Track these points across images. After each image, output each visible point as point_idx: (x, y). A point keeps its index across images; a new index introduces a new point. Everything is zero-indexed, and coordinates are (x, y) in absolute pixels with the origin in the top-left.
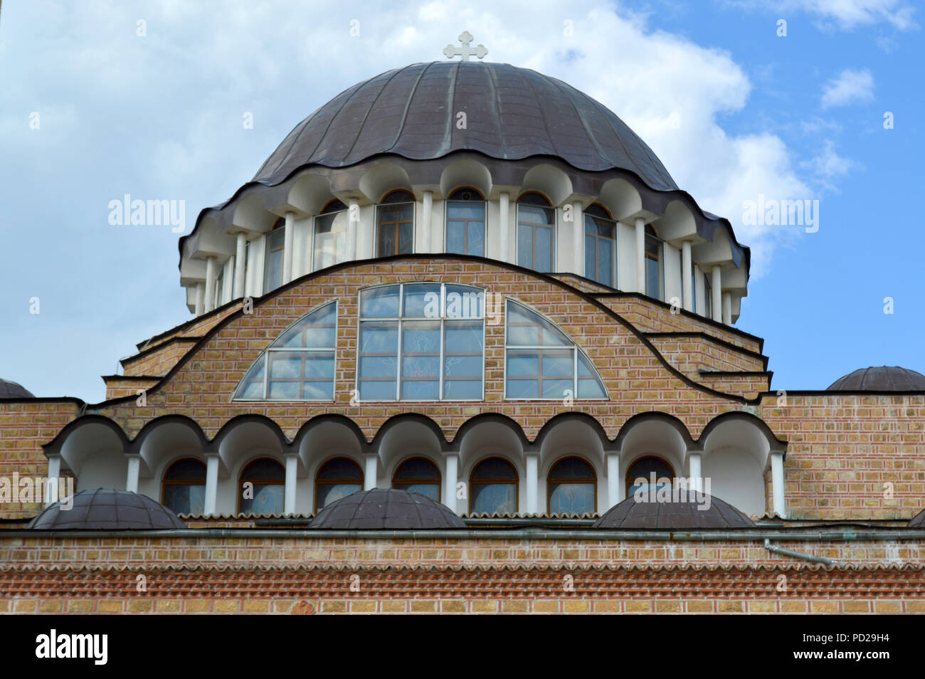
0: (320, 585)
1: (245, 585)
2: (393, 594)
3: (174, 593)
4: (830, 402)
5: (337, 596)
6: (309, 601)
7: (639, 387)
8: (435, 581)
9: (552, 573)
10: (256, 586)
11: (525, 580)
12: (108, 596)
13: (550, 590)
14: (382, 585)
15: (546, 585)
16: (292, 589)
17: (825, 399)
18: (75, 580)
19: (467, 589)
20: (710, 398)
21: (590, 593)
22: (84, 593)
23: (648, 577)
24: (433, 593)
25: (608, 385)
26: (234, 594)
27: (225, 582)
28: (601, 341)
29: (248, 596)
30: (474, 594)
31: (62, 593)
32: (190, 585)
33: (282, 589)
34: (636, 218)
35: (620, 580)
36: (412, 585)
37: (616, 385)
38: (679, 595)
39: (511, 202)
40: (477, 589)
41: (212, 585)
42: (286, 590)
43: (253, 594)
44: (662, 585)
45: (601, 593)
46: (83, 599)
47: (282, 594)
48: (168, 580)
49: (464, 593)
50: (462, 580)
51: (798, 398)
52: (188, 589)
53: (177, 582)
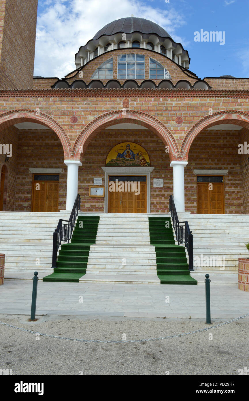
0: (130, 94)
1: (111, 94)
2: (149, 96)
3: (93, 96)
4: (219, 80)
5: (135, 97)
6: (127, 98)
7: (178, 77)
8: (160, 93)
9: (190, 91)
10: (114, 94)
11: (183, 93)
12: (76, 97)
13: (189, 96)
14: (146, 94)
15: (189, 94)
16: (123, 95)
17: (218, 79)
18: (67, 93)
19: (168, 95)
20: (193, 79)
21: (200, 97)
22: (69, 96)
23: (215, 93)
24: (160, 96)
25: (171, 76)
26: (108, 96)
27: (106, 93)
28: (170, 67)
29: (112, 97)
30: (170, 96)
31: (64, 96)
32: (97, 94)
33: (120, 95)
34: (171, 49)
35: (207, 93)
36: (154, 94)
37: (173, 76)
38: (222, 97)
39: (146, 44)
40: (171, 95)
41: (103, 94)
42: (121, 95)
43: (113, 96)
44: (218, 95)
45: (202, 97)
46: (69, 98)
47: (121, 96)
48: (91, 93)
49: (167, 96)
50: (167, 93)
51: (212, 79)
52: (96, 95)
53: (93, 93)
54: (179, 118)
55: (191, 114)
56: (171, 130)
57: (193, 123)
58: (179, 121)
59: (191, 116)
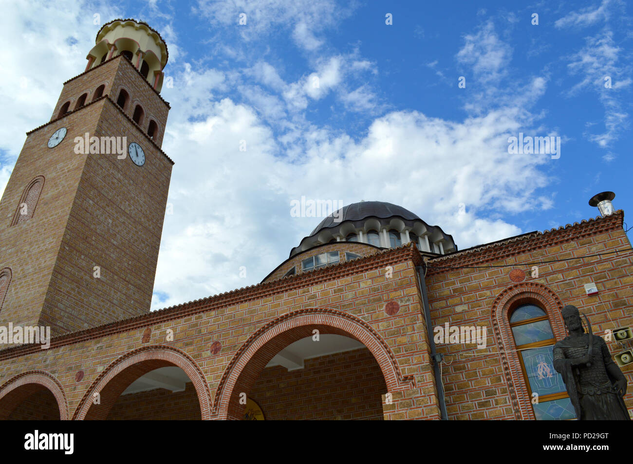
6: (149, 327)
42: (143, 325)
54: (216, 343)
55: (235, 332)
56: (204, 367)
57: (236, 348)
58: (216, 349)
59: (235, 336)
